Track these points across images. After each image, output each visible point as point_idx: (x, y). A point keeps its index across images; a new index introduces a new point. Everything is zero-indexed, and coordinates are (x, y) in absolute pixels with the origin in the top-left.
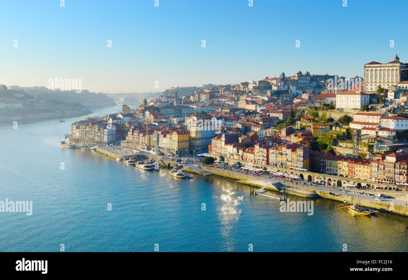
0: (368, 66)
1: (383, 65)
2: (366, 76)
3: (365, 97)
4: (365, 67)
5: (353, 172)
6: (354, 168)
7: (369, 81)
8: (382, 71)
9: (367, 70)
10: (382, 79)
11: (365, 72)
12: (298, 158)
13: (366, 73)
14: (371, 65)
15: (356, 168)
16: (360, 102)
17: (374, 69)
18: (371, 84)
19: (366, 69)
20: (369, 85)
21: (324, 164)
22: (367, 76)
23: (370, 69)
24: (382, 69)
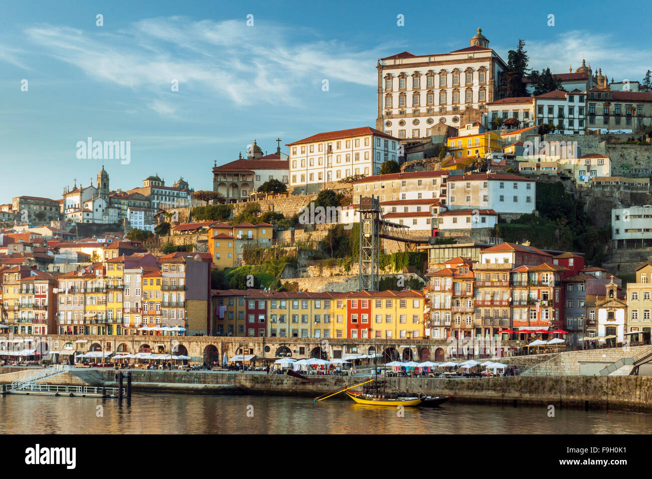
0: (390, 62)
1: (438, 59)
2: (384, 95)
3: (386, 146)
4: (381, 68)
5: (365, 326)
6: (368, 311)
7: (395, 111)
8: (437, 77)
9: (389, 77)
10: (437, 102)
11: (380, 82)
12: (167, 294)
13: (384, 87)
14: (398, 62)
15: (375, 311)
16: (370, 160)
17: (410, 71)
18: (400, 120)
19: (385, 73)
20: (395, 122)
21: (261, 317)
22: (389, 96)
23: (396, 72)
24: (437, 69)
